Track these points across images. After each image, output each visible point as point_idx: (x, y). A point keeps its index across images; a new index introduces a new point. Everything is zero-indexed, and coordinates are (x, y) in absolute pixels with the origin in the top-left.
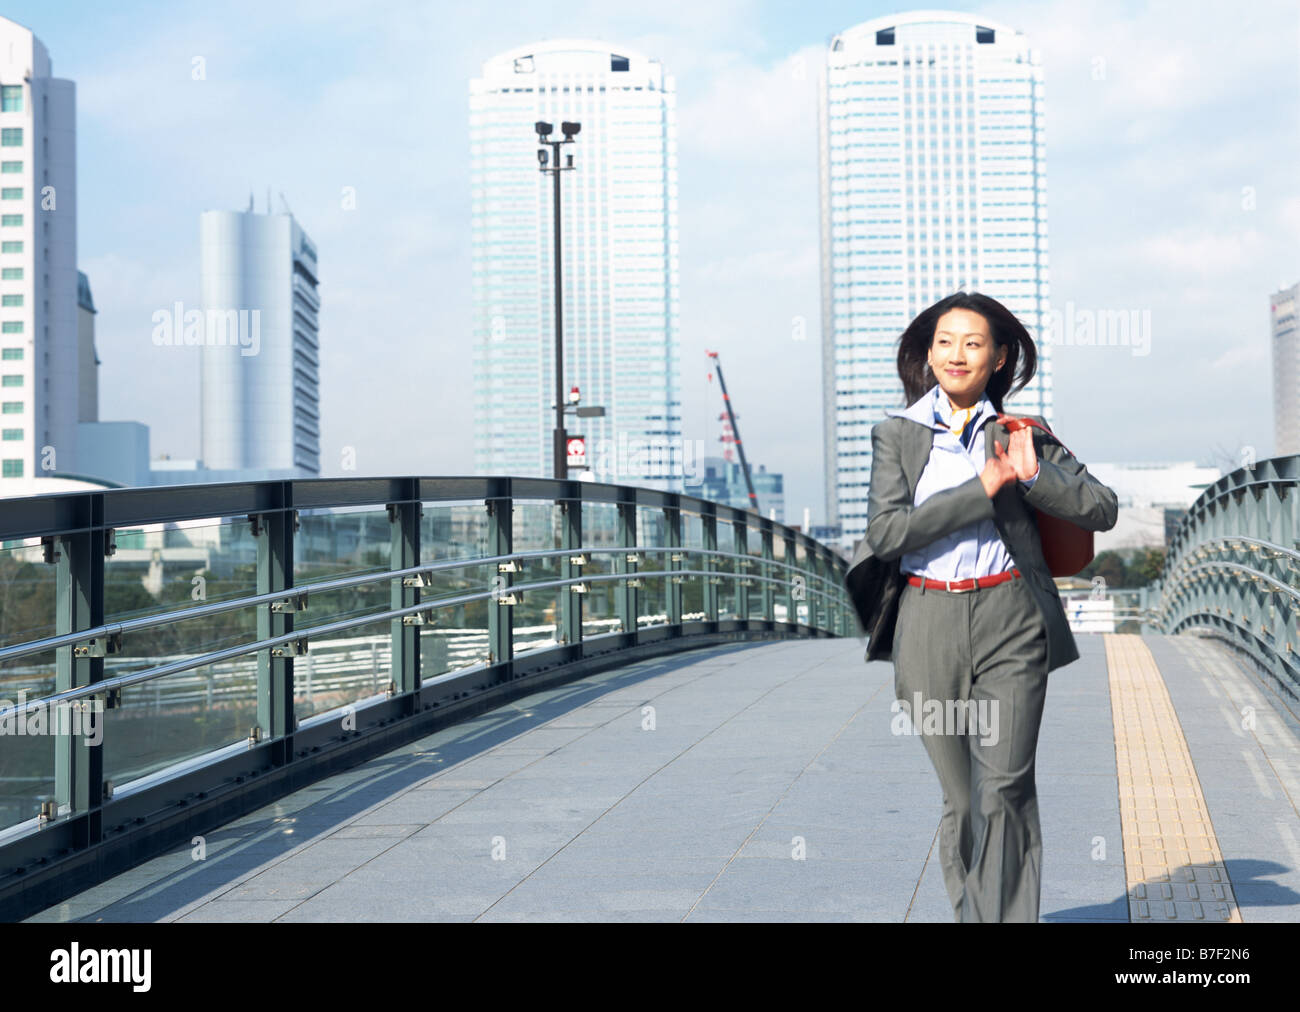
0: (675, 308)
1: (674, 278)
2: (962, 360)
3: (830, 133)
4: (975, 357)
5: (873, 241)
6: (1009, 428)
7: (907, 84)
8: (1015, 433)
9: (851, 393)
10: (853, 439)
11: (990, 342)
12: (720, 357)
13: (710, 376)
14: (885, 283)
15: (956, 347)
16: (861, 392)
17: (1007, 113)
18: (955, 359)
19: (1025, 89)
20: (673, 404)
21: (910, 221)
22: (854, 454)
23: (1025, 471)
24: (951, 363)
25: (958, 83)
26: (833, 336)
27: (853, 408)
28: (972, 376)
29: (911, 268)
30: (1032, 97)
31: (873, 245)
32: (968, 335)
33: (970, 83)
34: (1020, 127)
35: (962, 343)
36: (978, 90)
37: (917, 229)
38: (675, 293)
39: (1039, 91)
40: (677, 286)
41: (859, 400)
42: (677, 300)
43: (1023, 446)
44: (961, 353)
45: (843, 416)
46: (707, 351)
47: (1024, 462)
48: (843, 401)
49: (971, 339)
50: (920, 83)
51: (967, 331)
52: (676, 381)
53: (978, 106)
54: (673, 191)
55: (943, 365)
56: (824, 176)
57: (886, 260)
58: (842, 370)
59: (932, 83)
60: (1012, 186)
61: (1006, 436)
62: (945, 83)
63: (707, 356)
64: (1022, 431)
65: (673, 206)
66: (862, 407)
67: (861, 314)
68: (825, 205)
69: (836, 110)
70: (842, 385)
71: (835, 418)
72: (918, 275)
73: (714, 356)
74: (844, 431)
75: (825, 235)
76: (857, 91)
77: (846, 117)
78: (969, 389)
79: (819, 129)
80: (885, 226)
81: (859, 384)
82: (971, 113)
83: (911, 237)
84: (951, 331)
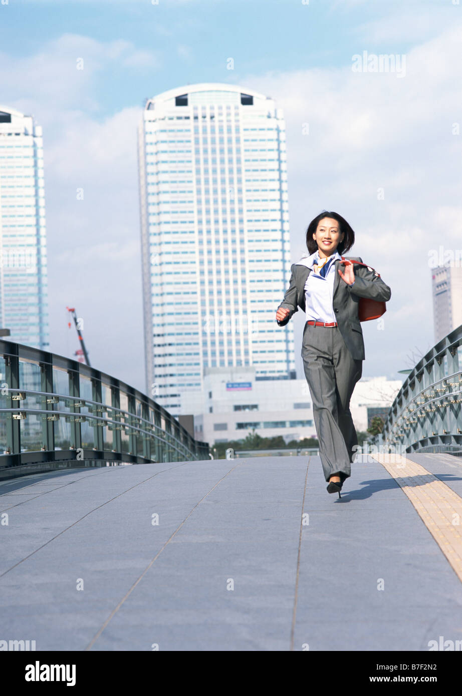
0: (45, 280)
1: (44, 261)
2: (330, 237)
3: (146, 164)
4: (334, 236)
5: (176, 235)
6: (345, 264)
7: (196, 132)
8: (347, 266)
9: (163, 335)
10: (164, 366)
11: (339, 230)
12: (76, 311)
13: (70, 325)
14: (184, 263)
15: (327, 232)
16: (169, 334)
17: (262, 150)
18: (327, 237)
19: (273, 134)
20: (44, 344)
21: (200, 222)
22: (165, 376)
23: (350, 281)
24: (325, 238)
25: (229, 131)
26: (150, 298)
27: (164, 345)
28: (333, 245)
29: (201, 252)
30: (278, 140)
31: (175, 238)
32: (332, 228)
33: (237, 131)
34: (270, 160)
35: (329, 231)
36: (243, 135)
37: (204, 227)
38: (44, 271)
39: (283, 136)
40: (46, 266)
41: (168, 339)
42: (46, 276)
43: (349, 272)
44: (329, 235)
45: (158, 351)
46: (67, 308)
47: (350, 278)
48: (157, 340)
49: (333, 230)
50: (205, 131)
51: (331, 226)
52: (46, 329)
53: (243, 146)
54: (42, 202)
55: (322, 239)
56: (143, 192)
57: (185, 247)
58: (157, 320)
59: (213, 131)
60: (266, 198)
61: (344, 267)
62: (221, 131)
63: (67, 311)
64: (350, 265)
65: (42, 212)
66: (170, 345)
67: (169, 283)
68: (144, 212)
69: (150, 149)
70: (157, 330)
71: (153, 352)
72: (206, 257)
73: (72, 311)
74: (159, 361)
75: (144, 232)
76: (163, 136)
77: (156, 154)
78: (331, 249)
79: (139, 161)
80: (183, 225)
81: (168, 329)
82: (238, 151)
83: (200, 232)
84: (325, 226)
